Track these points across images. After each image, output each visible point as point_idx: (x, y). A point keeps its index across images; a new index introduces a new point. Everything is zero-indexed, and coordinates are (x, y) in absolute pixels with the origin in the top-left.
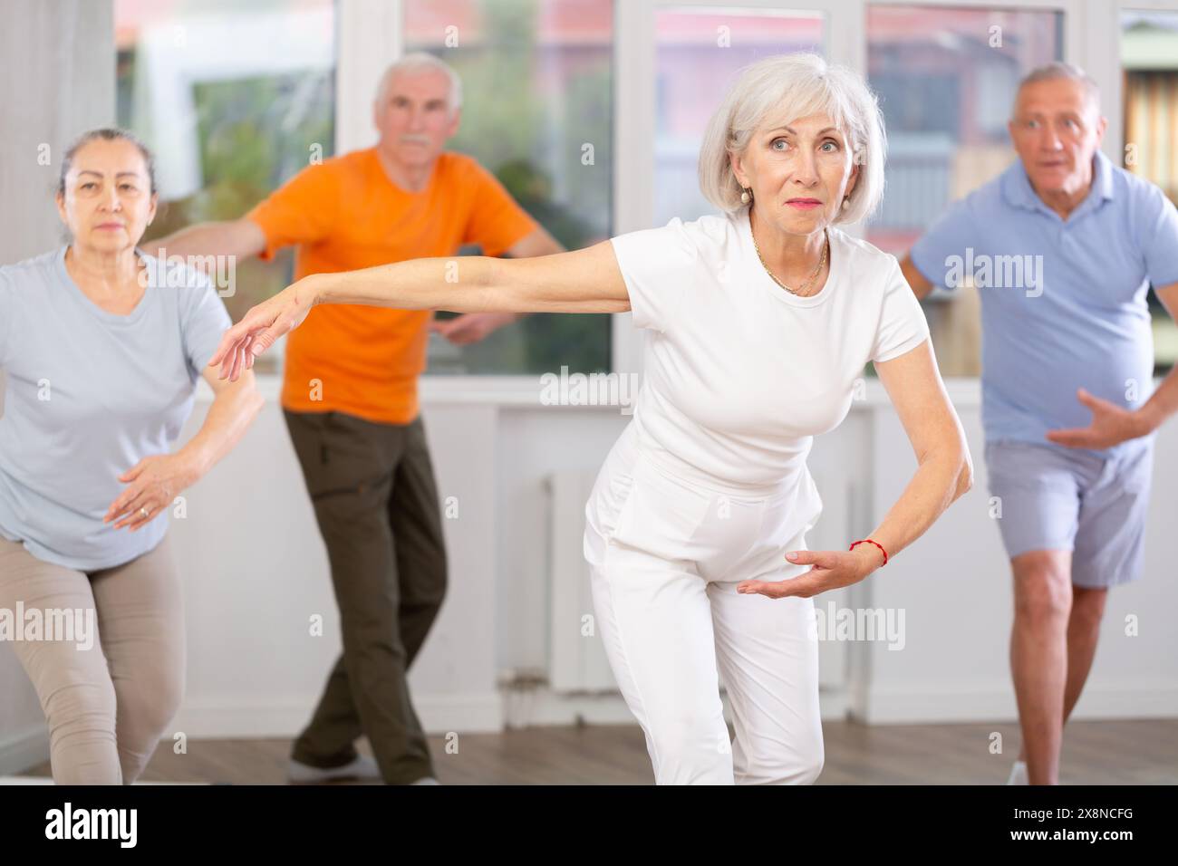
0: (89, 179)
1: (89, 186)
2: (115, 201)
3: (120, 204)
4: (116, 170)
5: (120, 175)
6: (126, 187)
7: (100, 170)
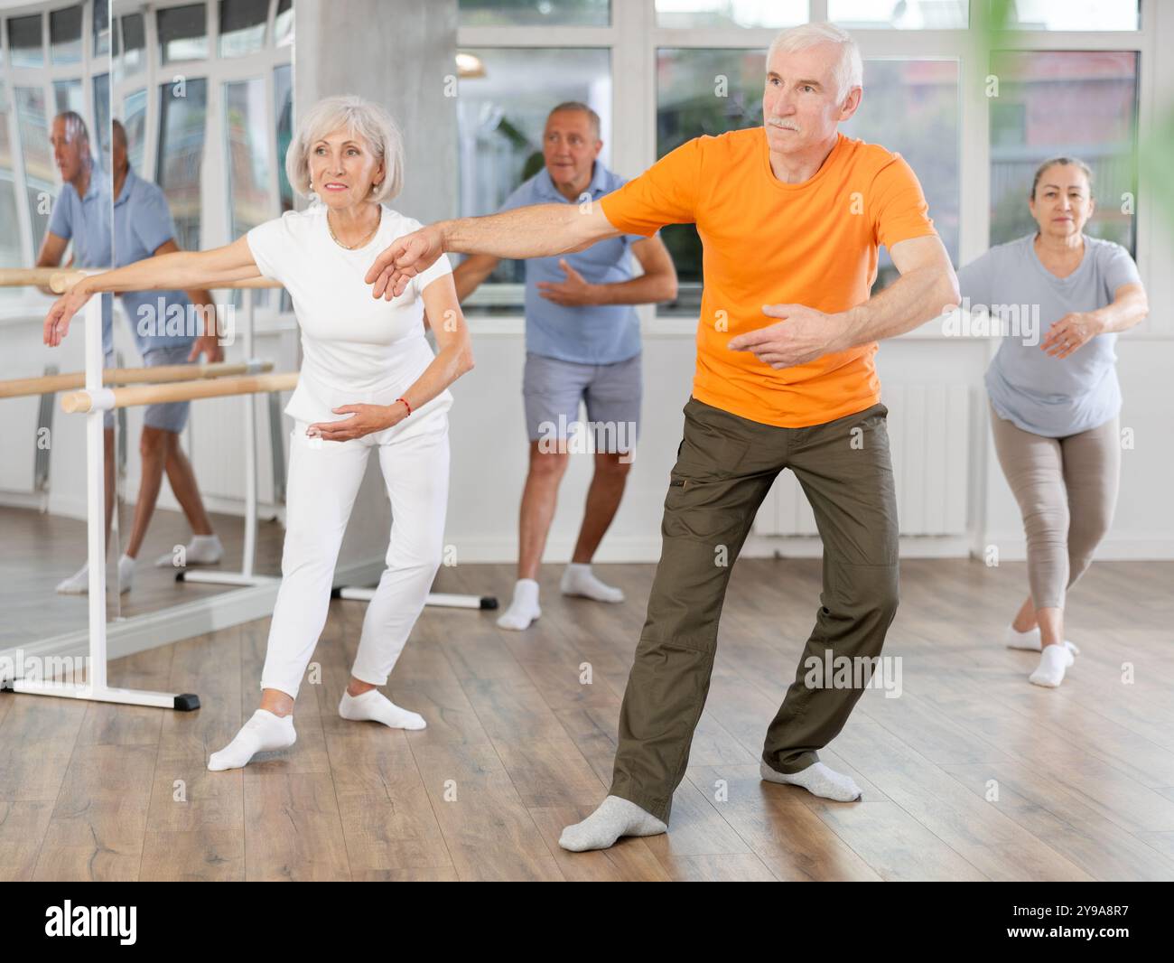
0: (1050, 190)
1: (1051, 194)
2: (1067, 204)
3: (1071, 206)
4: (1067, 185)
5: (1071, 188)
6: (1074, 195)
7: (1057, 184)
